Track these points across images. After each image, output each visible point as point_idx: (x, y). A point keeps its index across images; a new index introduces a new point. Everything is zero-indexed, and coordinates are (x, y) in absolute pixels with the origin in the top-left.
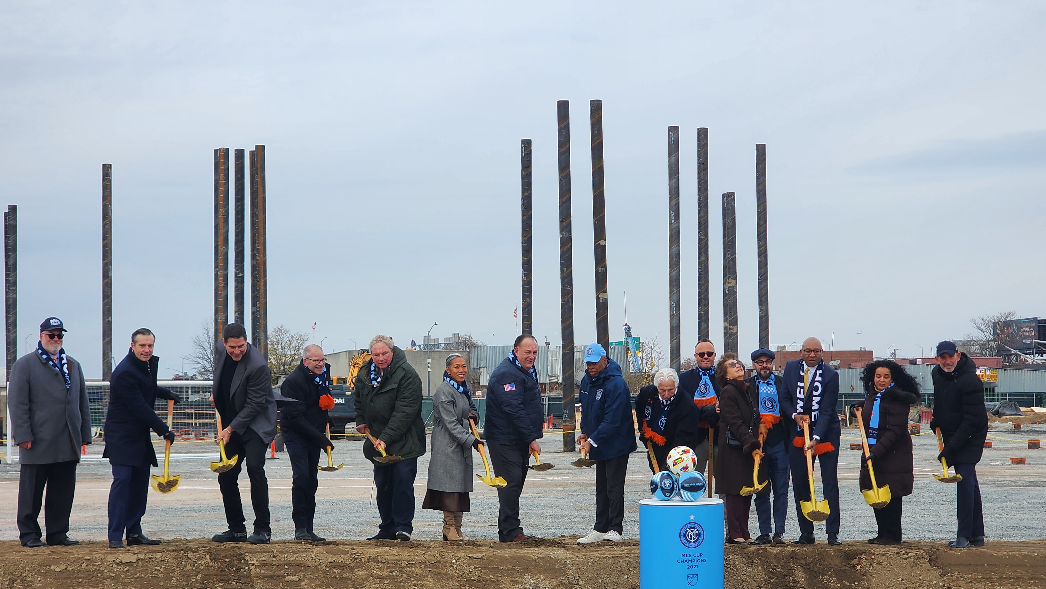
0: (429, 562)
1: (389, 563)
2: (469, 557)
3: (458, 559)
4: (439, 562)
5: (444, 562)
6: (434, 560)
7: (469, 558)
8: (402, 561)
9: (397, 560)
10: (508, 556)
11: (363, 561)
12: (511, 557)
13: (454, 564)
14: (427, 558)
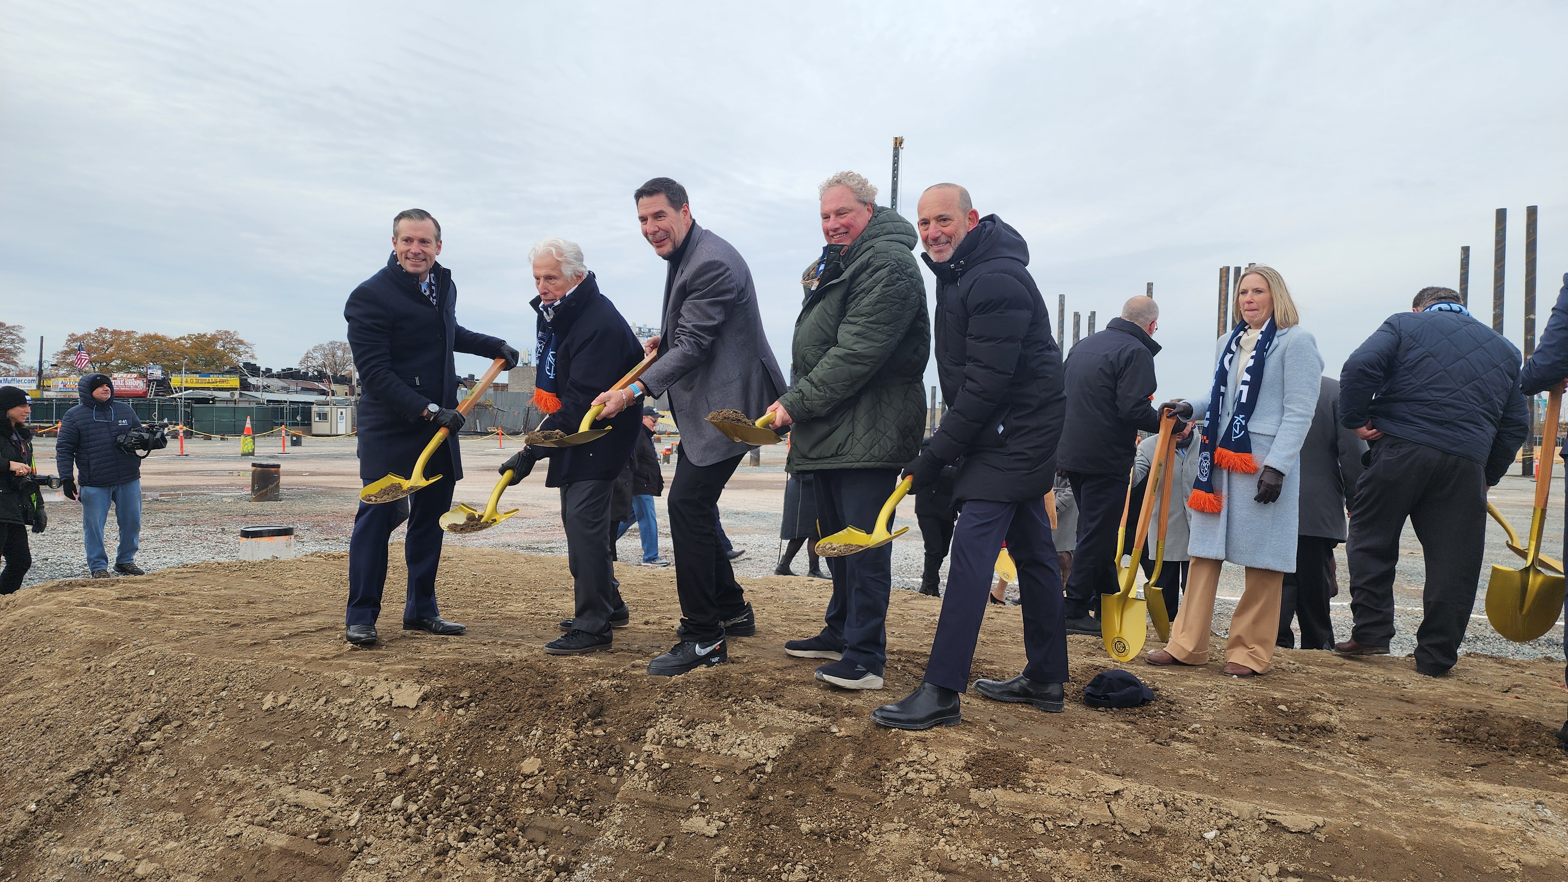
0: (1124, 831)
1: (995, 814)
2: (1268, 821)
3: (1229, 826)
4: (1160, 832)
5: (1176, 835)
6: (1141, 822)
7: (1265, 827)
8: (1038, 810)
9: (1023, 806)
10: (1409, 843)
11: (926, 793)
12: (1418, 847)
13: (1208, 844)
14: (1118, 813)
